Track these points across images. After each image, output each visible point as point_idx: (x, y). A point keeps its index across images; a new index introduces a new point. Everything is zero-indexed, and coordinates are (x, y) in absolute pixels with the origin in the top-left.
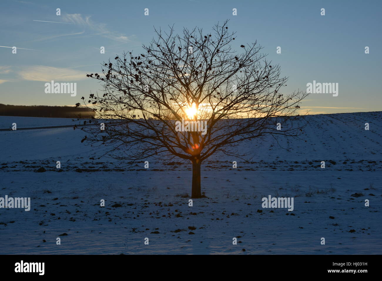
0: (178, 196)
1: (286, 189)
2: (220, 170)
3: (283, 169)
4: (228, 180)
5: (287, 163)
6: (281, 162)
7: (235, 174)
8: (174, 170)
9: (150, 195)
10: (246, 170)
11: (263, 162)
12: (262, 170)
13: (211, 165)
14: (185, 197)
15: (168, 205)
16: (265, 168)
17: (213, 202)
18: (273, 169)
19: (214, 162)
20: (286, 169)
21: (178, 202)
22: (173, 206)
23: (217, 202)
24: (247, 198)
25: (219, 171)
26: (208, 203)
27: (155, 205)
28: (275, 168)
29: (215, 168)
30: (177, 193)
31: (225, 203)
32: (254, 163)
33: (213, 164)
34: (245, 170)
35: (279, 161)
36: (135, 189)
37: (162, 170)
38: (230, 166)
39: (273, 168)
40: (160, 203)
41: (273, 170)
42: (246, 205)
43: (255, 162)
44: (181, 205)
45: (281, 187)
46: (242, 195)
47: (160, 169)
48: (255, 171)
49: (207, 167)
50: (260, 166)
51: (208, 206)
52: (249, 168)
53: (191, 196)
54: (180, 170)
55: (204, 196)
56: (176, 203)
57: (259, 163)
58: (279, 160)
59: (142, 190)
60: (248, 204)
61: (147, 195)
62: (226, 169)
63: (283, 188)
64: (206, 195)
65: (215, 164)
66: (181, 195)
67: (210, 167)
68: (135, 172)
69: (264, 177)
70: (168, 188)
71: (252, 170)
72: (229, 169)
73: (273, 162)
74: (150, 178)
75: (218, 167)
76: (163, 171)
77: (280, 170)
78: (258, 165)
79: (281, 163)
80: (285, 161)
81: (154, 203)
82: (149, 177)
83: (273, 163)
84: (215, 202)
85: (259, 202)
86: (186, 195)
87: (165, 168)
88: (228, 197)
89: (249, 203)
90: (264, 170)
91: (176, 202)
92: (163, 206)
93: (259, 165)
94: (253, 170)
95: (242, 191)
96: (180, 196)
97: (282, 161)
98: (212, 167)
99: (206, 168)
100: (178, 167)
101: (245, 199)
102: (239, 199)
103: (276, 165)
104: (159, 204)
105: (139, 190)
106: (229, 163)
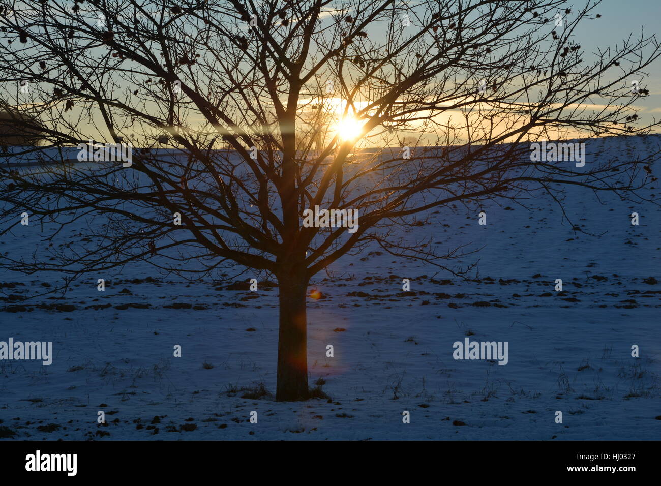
0: (232, 392)
1: (601, 370)
2: (392, 304)
3: (603, 303)
4: (411, 340)
5: (619, 283)
6: (599, 278)
7: (439, 317)
8: (240, 305)
9: (138, 391)
10: (478, 304)
11: (541, 279)
12: (529, 307)
13: (367, 290)
14: (252, 397)
15: (178, 428)
16: (539, 299)
17: (338, 416)
18: (566, 303)
19: (379, 280)
20: (611, 301)
21: (221, 416)
22: (195, 431)
23: (353, 413)
24: (460, 401)
25: (389, 308)
26: (321, 417)
27: (135, 425)
28: (574, 300)
29: (376, 297)
30: (230, 384)
31: (379, 417)
32: (509, 281)
33: (376, 286)
34: (473, 305)
35: (595, 277)
36: (93, 370)
37: (199, 307)
38: (428, 294)
39: (569, 300)
40: (157, 420)
41: (567, 307)
42: (449, 424)
43: (514, 280)
44: (223, 426)
45: (584, 364)
46: (448, 390)
47: (193, 304)
48: (506, 307)
49: (354, 294)
50: (528, 293)
51: (315, 429)
52: (487, 300)
53: (274, 392)
54: (259, 307)
55: (318, 394)
56: (210, 420)
57: (527, 284)
58: (595, 271)
59: (115, 374)
60: (456, 423)
61: (131, 390)
62: (412, 303)
63: (590, 365)
64: (327, 389)
65: (383, 286)
66: (242, 390)
67: (361, 295)
68: (110, 312)
69: (531, 328)
70: (208, 367)
71: (496, 305)
72: (420, 302)
73: (575, 279)
74: (155, 333)
75: (388, 296)
76: (204, 309)
77: (591, 307)
78: (520, 289)
79: (602, 282)
80: (615, 276)
81: (135, 422)
82: (153, 331)
83: (573, 283)
84: (344, 416)
85: (496, 416)
86: (259, 389)
87: (215, 300)
88: (397, 398)
89: (460, 417)
90: (537, 306)
91: (212, 417)
92: (160, 431)
93: (526, 288)
94: (501, 306)
95: (449, 376)
96: (241, 394)
97: (605, 275)
98: (367, 295)
99: (349, 298)
100: (258, 297)
101: (453, 403)
102: (430, 404)
103: (579, 290)
104: (153, 422)
105: (104, 374)
106: (426, 283)
